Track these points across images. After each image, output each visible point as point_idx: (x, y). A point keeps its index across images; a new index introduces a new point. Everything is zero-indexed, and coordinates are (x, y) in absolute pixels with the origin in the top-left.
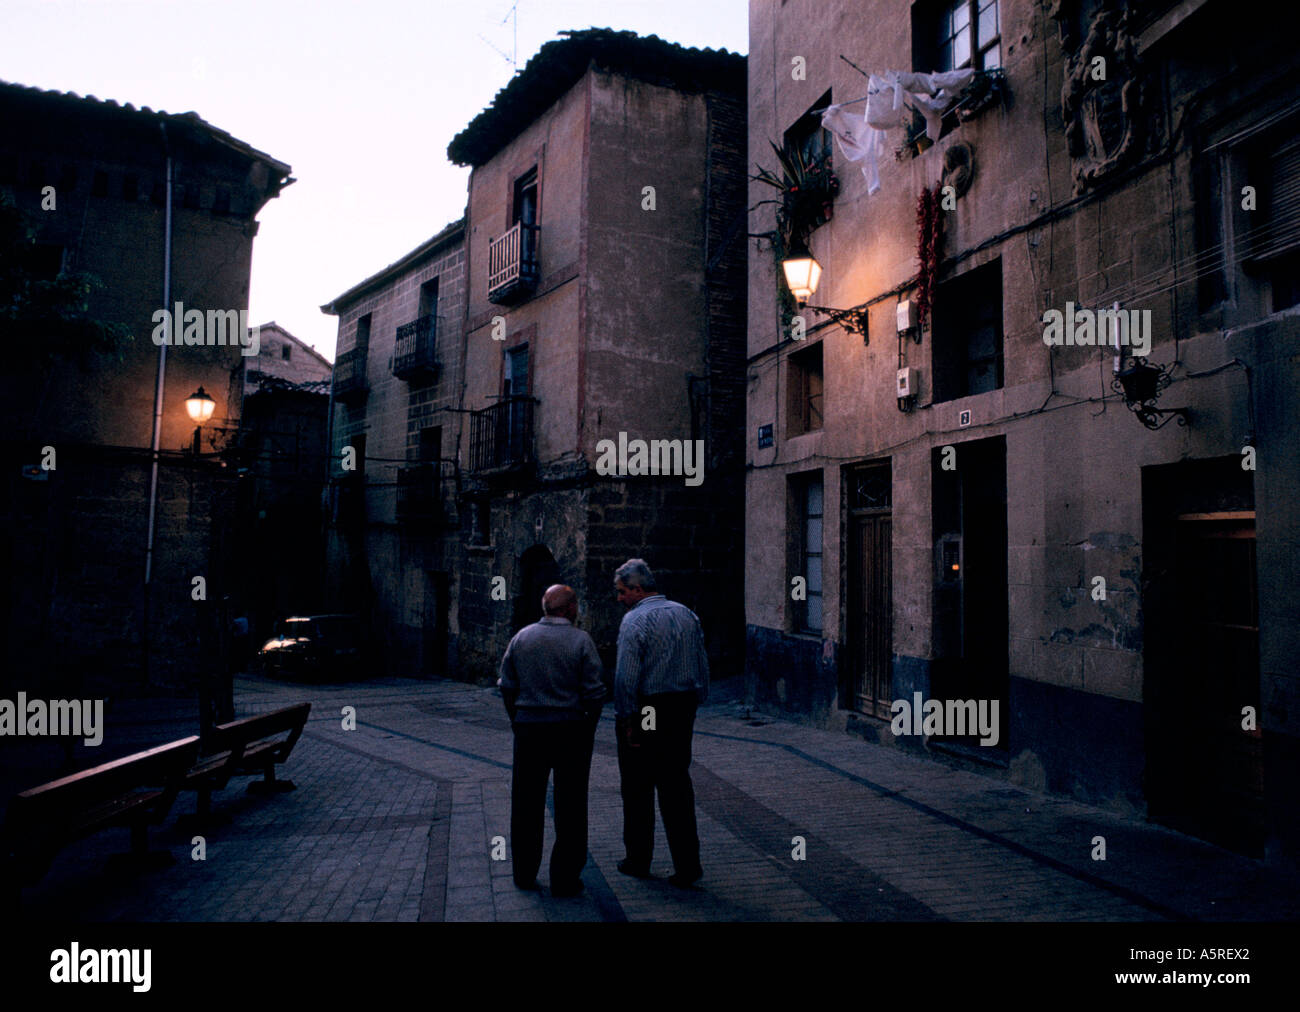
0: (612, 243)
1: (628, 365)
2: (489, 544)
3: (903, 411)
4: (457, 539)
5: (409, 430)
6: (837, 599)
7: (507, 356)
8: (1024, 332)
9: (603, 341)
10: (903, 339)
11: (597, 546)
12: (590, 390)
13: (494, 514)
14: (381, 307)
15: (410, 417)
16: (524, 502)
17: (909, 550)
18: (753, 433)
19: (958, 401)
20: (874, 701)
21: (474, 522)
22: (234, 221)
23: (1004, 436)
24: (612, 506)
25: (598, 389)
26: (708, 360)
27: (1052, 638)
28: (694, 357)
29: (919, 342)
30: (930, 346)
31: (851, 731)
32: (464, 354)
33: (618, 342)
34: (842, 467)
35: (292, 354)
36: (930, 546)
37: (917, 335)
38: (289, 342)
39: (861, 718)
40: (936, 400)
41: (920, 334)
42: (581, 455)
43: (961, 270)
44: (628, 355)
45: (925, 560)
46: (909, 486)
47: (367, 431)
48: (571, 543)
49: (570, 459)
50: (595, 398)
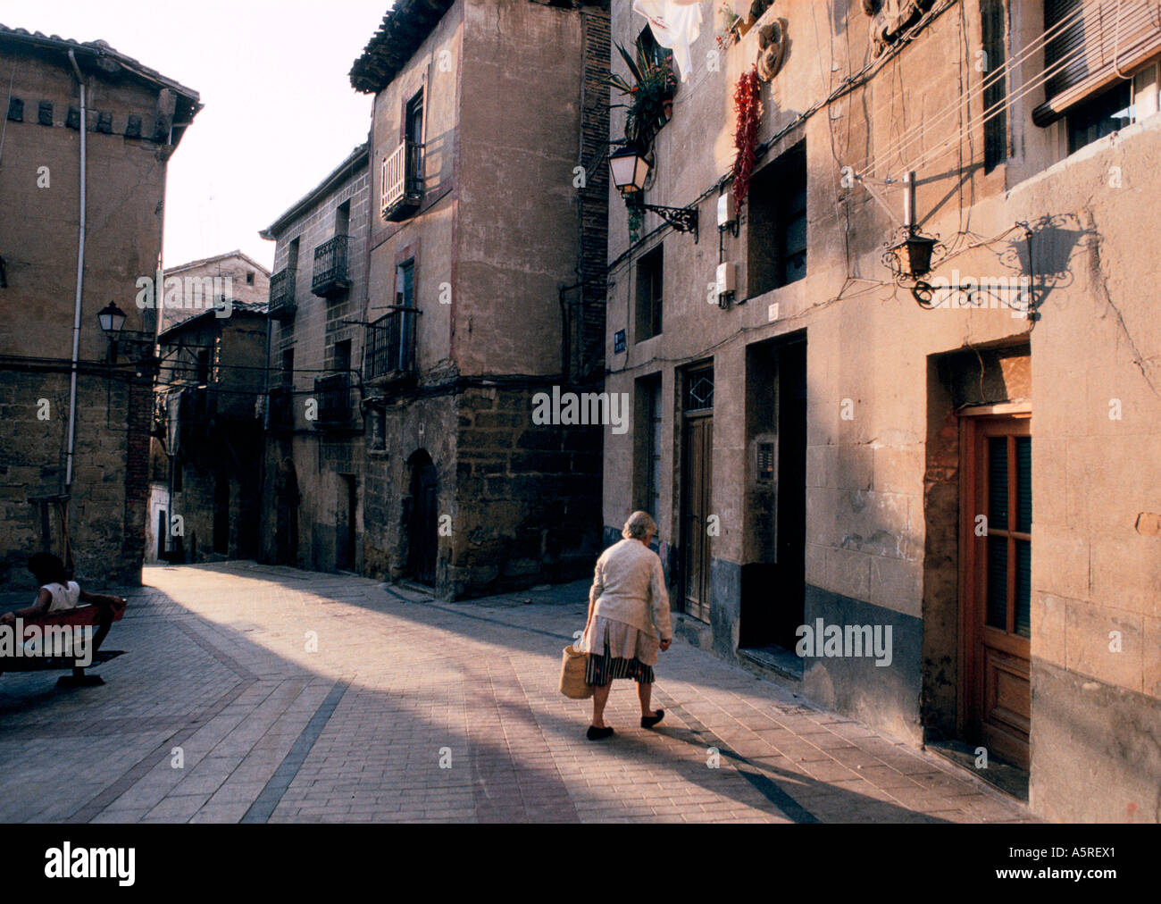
0: (484, 157)
1: (500, 275)
2: (385, 448)
3: (723, 308)
4: (362, 444)
5: (327, 344)
6: (671, 501)
7: (400, 269)
8: (825, 214)
9: (475, 253)
10: (724, 233)
11: (468, 450)
12: (461, 299)
13: (389, 420)
14: (307, 231)
15: (328, 331)
16: (410, 409)
17: (726, 451)
18: (611, 339)
19: (768, 294)
20: (700, 604)
21: (375, 428)
22: (146, 146)
23: (805, 329)
24: (483, 411)
25: (470, 298)
26: (580, 271)
27: (843, 545)
28: (567, 267)
29: (737, 236)
30: (746, 239)
31: (679, 633)
32: (368, 271)
33: (488, 253)
34: (676, 369)
35: (255, 280)
36: (743, 447)
37: (736, 229)
38: (253, 269)
39: (687, 621)
40: (751, 296)
41: (738, 228)
42: (452, 363)
43: (772, 156)
44: (499, 266)
45: (738, 462)
46: (727, 386)
47: (294, 346)
48: (445, 447)
49: (445, 367)
50: (467, 307)
